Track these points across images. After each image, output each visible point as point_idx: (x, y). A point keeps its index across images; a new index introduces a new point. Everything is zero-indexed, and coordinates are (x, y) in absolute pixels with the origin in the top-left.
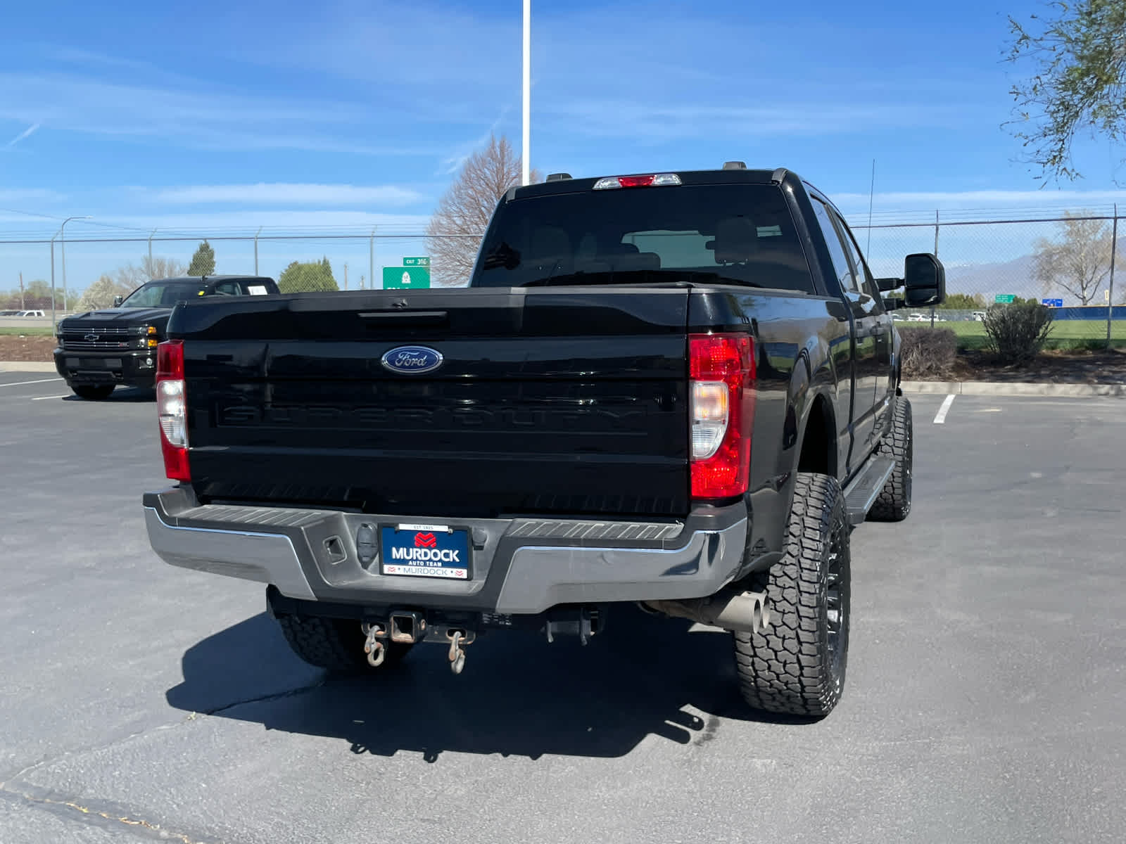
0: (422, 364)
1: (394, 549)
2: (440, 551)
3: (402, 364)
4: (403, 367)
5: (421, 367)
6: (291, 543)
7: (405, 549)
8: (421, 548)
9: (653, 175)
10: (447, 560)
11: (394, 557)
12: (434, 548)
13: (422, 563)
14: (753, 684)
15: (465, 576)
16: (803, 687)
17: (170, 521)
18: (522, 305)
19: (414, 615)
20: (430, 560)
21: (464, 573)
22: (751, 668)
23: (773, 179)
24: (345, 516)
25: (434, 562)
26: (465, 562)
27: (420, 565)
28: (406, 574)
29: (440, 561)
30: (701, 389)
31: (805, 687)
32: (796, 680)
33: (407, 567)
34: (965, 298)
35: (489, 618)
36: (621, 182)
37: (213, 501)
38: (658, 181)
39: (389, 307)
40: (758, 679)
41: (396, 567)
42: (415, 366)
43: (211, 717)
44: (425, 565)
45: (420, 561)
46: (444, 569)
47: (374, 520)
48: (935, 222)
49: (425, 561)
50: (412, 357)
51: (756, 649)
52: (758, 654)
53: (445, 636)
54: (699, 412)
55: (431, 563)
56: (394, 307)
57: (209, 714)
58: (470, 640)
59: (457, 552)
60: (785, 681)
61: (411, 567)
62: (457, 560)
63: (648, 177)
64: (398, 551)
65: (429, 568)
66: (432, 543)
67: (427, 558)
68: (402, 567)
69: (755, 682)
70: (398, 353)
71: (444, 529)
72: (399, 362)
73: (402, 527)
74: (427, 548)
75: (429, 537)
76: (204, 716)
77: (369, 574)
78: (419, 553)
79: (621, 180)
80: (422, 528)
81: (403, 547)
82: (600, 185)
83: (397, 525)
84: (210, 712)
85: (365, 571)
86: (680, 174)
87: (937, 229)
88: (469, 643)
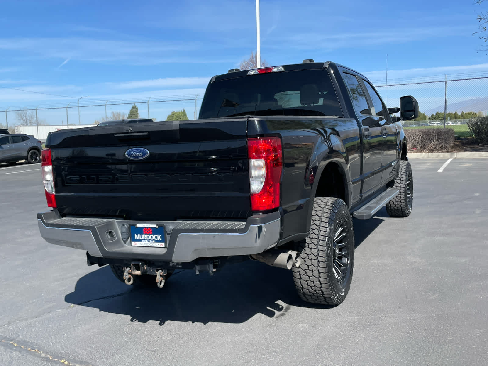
0: (141, 156)
1: (136, 235)
2: (154, 235)
3: (133, 156)
4: (133, 157)
5: (141, 157)
6: (91, 233)
7: (140, 235)
8: (146, 234)
9: (272, 67)
10: (156, 239)
11: (136, 239)
12: (151, 234)
13: (147, 241)
14: (302, 291)
15: (164, 246)
16: (323, 292)
17: (46, 224)
18: (178, 129)
19: (140, 263)
20: (150, 240)
21: (163, 245)
22: (300, 284)
23: (324, 66)
24: (116, 221)
25: (151, 240)
26: (163, 240)
27: (146, 242)
28: (141, 245)
29: (154, 240)
30: (254, 162)
31: (324, 292)
32: (319, 289)
33: (141, 243)
34: (473, 113)
35: (172, 264)
36: (258, 71)
37: (67, 216)
38: (275, 70)
39: (125, 131)
40: (303, 289)
41: (137, 243)
42: (138, 157)
43: (80, 306)
44: (148, 242)
45: (146, 240)
46: (156, 243)
47: (127, 222)
48: (445, 80)
49: (148, 240)
50: (137, 152)
51: (301, 276)
52: (302, 278)
53: (155, 271)
54: (254, 173)
55: (150, 241)
56: (127, 132)
57: (79, 305)
58: (165, 274)
59: (160, 236)
60: (315, 290)
61: (142, 243)
62: (161, 239)
63: (269, 69)
64: (137, 236)
65: (150, 243)
66: (150, 232)
67: (149, 239)
68: (139, 243)
69: (302, 290)
70: (132, 151)
71: (155, 226)
72: (132, 155)
73: (138, 225)
74: (148, 234)
75: (149, 230)
76: (77, 306)
77: (127, 246)
78: (146, 237)
79: (259, 70)
80: (146, 226)
81: (139, 234)
82: (250, 73)
83: (136, 225)
84: (80, 304)
85: (125, 244)
86: (284, 67)
87: (446, 83)
88: (165, 275)
